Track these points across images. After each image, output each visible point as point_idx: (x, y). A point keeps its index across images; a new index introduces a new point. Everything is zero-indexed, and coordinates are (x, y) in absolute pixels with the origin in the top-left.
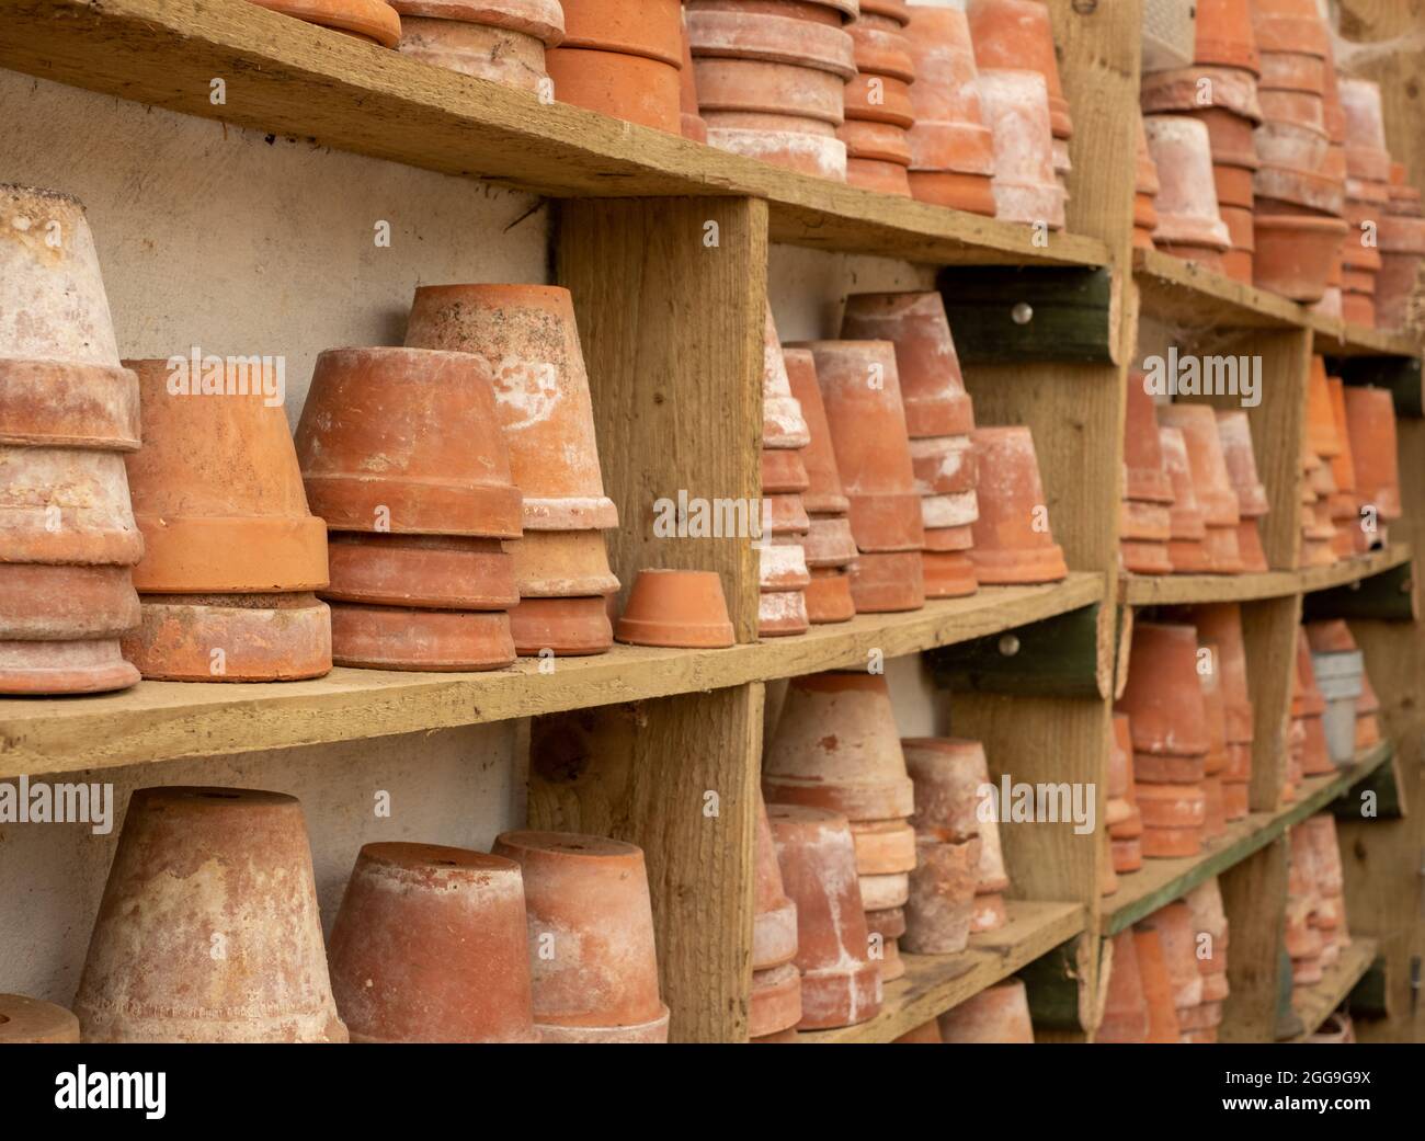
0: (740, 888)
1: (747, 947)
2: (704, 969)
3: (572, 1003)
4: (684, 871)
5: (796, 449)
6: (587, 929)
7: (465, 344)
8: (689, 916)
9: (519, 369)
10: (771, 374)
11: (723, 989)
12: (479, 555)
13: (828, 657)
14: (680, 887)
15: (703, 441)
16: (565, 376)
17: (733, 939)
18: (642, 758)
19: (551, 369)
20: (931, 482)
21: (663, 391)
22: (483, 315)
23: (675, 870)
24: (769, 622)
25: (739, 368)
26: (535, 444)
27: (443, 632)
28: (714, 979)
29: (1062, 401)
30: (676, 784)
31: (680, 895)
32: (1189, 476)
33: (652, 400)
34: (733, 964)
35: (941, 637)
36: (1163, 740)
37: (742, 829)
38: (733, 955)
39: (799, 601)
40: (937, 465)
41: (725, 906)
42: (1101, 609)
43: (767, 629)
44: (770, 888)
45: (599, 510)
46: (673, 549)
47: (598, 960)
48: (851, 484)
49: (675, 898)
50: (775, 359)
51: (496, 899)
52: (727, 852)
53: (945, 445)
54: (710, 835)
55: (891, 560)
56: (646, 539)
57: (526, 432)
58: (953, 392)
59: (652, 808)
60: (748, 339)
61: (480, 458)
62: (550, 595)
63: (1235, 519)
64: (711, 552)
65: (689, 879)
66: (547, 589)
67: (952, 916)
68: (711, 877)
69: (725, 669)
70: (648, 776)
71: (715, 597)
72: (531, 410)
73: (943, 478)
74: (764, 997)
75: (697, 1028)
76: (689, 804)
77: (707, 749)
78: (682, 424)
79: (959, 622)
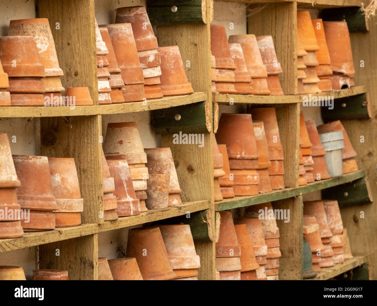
0: (99, 167)
1: (102, 183)
2: (91, 190)
3: (60, 194)
4: (84, 165)
5: (105, 55)
6: (62, 176)
7: (25, 34)
8: (86, 177)
9: (38, 39)
10: (97, 35)
11: (96, 194)
12: (37, 81)
13: (117, 110)
14: (83, 169)
15: (81, 54)
16: (49, 40)
17: (98, 181)
18: (71, 138)
19: (46, 39)
20: (146, 64)
21: (70, 42)
22: (29, 27)
23: (82, 165)
24: (101, 101)
25: (89, 34)
26: (44, 56)
27: (31, 98)
28: (94, 192)
29: (190, 37)
30: (80, 143)
31: (83, 172)
32: (244, 60)
33: (67, 44)
34: (98, 187)
35: (150, 108)
36: (241, 154)
37: (98, 153)
38: (98, 185)
39: (109, 95)
40: (147, 59)
41: (95, 173)
42: (206, 103)
43: (101, 103)
44: (106, 172)
45: (60, 71)
46: (75, 83)
47: (65, 183)
48: (121, 65)
49: (82, 173)
50: (98, 31)
51: (43, 162)
52: (95, 159)
53: (149, 52)
54: (90, 155)
55: (134, 86)
56: (68, 81)
57: (41, 53)
58: (151, 36)
59: (74, 150)
60: (91, 27)
61: (36, 59)
62: (50, 92)
63: (266, 76)
64: (85, 82)
65: (85, 167)
66: (49, 90)
67: (162, 196)
68: (91, 166)
69: (91, 110)
70: (73, 142)
71: (87, 93)
72: (42, 48)
73: (149, 62)
74: (107, 200)
75: (90, 205)
76: (84, 148)
77: (88, 133)
78: (75, 50)
79: (156, 104)
